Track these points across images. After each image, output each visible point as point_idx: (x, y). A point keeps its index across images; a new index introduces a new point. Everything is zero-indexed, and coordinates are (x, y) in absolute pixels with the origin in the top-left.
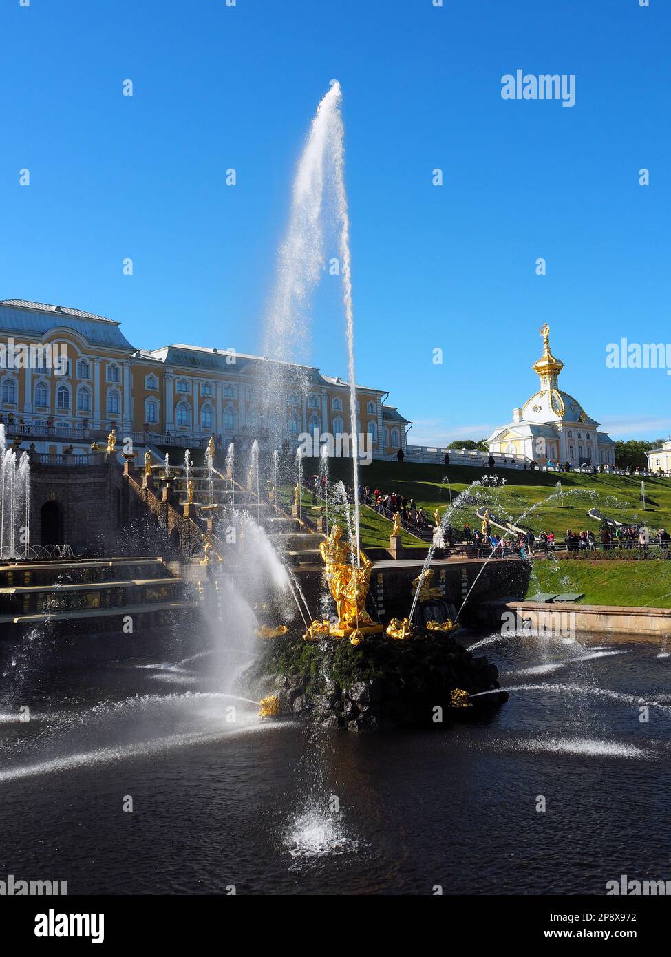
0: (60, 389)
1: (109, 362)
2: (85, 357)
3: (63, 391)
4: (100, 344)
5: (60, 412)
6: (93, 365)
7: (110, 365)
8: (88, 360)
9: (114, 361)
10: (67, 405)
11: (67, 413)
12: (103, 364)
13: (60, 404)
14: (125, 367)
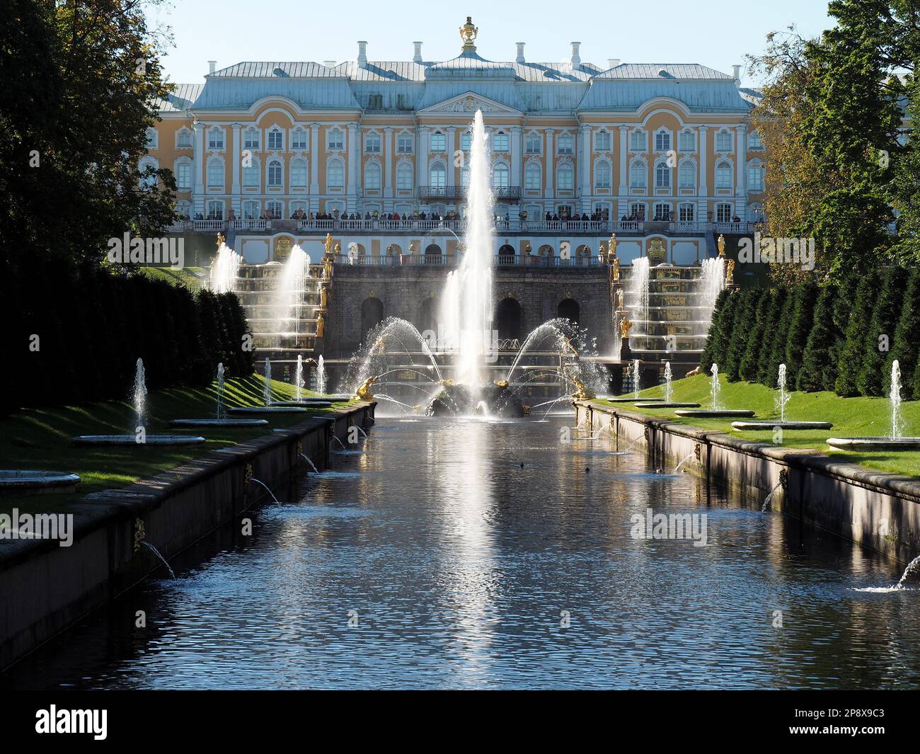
0: (659, 166)
1: (718, 128)
2: (688, 126)
3: (663, 168)
4: (704, 109)
5: (659, 192)
6: (699, 135)
7: (720, 132)
8: (692, 129)
9: (724, 127)
10: (667, 184)
11: (667, 192)
12: (710, 132)
13: (659, 184)
14: (738, 133)
